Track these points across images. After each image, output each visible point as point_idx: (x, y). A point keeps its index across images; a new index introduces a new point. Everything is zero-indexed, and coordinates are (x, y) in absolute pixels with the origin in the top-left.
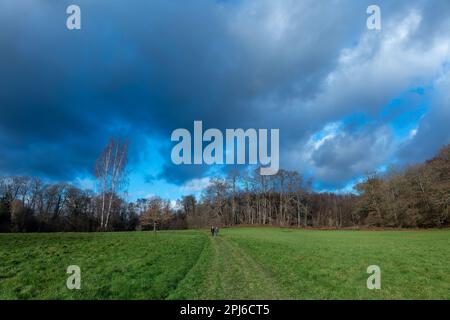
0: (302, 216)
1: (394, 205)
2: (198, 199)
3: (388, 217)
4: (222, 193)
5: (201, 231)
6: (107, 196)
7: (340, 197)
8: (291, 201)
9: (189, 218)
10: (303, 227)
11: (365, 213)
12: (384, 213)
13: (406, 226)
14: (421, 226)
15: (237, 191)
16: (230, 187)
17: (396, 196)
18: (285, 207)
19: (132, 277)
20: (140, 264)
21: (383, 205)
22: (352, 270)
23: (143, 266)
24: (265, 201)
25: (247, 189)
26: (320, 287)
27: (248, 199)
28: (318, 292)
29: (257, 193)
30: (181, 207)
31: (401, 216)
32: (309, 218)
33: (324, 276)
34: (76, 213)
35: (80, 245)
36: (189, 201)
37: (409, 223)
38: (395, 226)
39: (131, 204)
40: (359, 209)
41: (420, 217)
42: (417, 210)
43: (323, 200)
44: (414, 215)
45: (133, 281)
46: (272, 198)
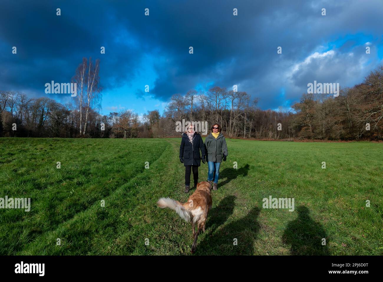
0: (248, 129)
1: (324, 122)
2: (161, 114)
3: (317, 131)
4: (181, 109)
5: (164, 139)
6: (84, 109)
7: (280, 114)
8: (240, 117)
9: (154, 129)
10: (248, 138)
11: (299, 128)
12: (314, 128)
13: (331, 139)
14: (343, 138)
15: (194, 107)
16: (188, 104)
17: (327, 114)
18: (234, 121)
19: (107, 164)
20: (114, 157)
21: (315, 122)
22: (283, 164)
23: (115, 158)
24: (217, 116)
25: (203, 106)
26: (256, 173)
27: (204, 115)
28: (254, 176)
29: (212, 110)
30: (147, 120)
31: (329, 131)
32: (253, 131)
33: (260, 167)
34: (58, 123)
35: (63, 145)
36: (154, 115)
37: (334, 136)
38: (322, 139)
39: (105, 117)
40: (294, 125)
41: (343, 132)
42: (342, 126)
43: (266, 117)
44: (339, 130)
45: (108, 167)
46: (223, 114)
